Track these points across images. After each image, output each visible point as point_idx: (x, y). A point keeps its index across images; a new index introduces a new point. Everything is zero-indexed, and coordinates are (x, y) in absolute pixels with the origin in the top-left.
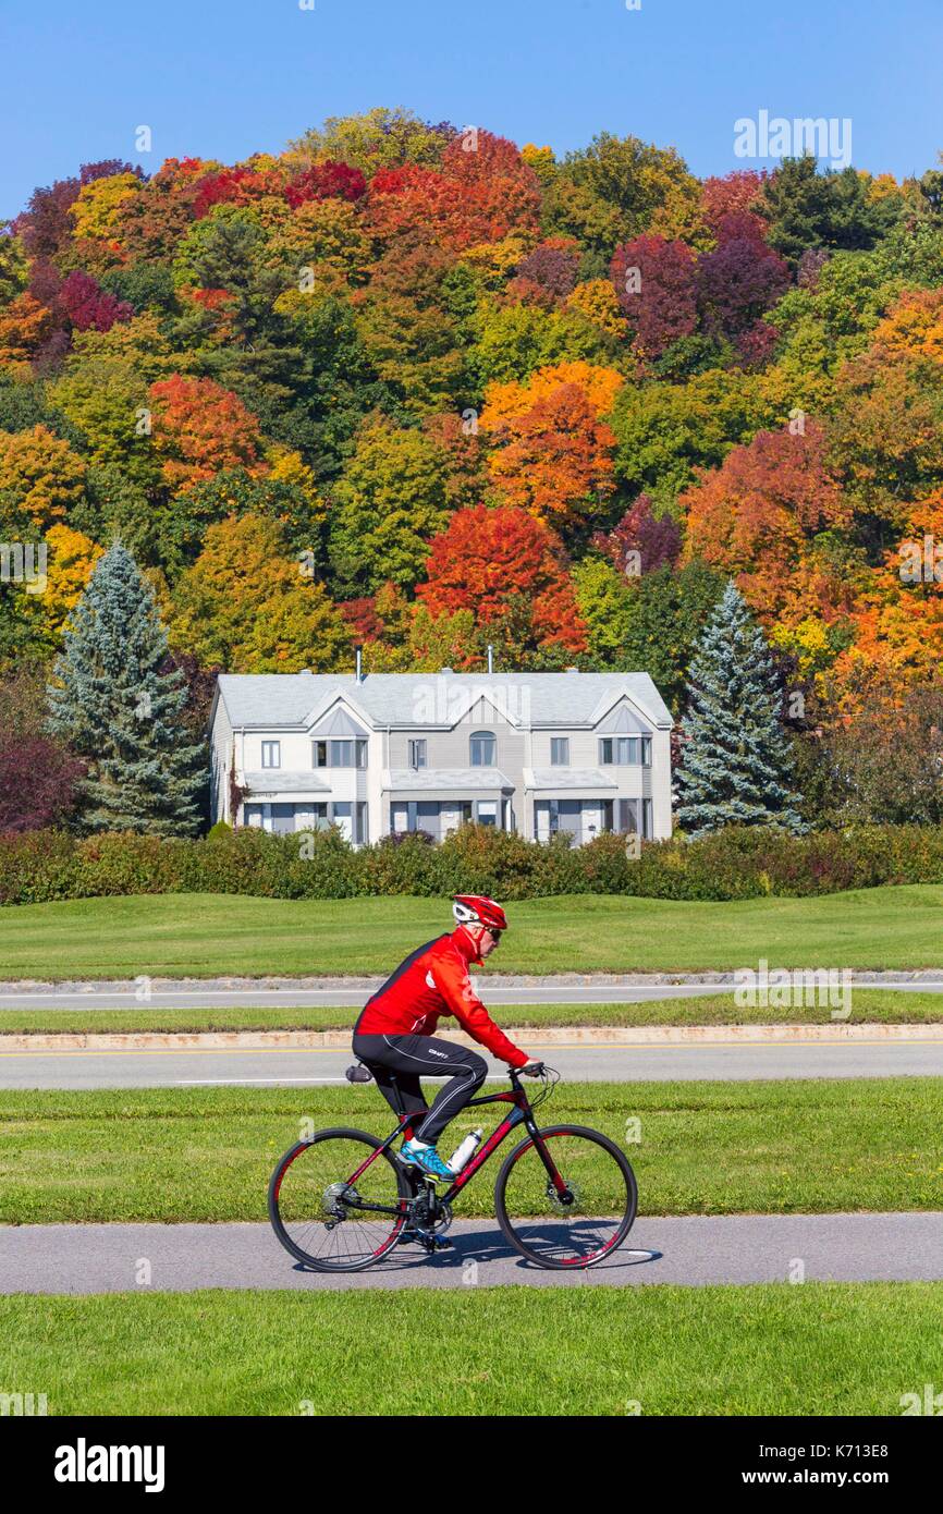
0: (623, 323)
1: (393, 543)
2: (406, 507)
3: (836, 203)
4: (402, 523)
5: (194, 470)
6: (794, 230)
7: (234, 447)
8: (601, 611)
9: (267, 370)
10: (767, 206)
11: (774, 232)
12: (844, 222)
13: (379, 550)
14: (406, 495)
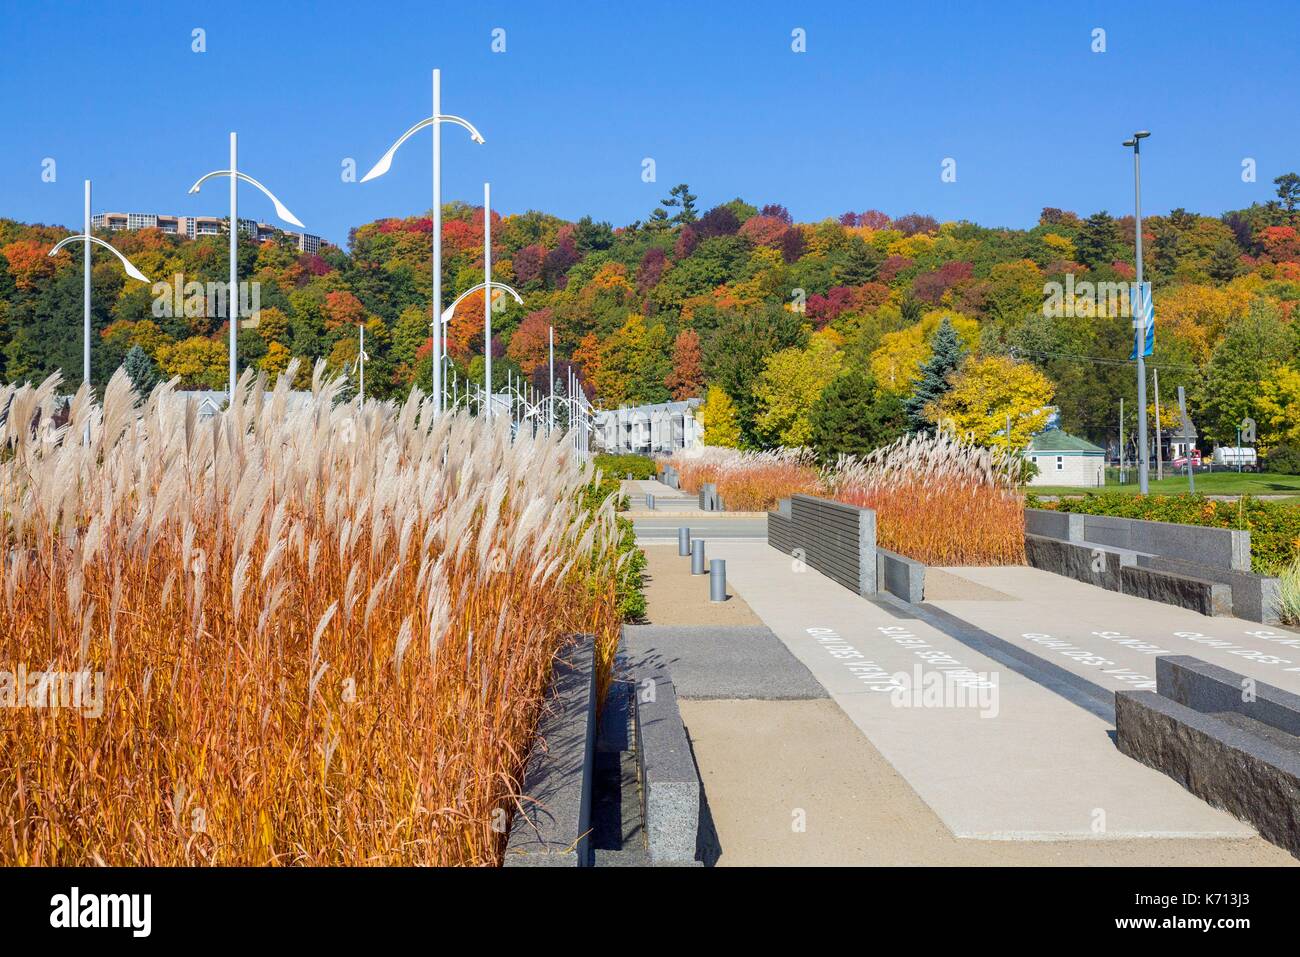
0: (513, 274)
1: (408, 350)
2: (414, 337)
3: (598, 233)
4: (411, 343)
5: (336, 323)
6: (584, 244)
7: (349, 316)
8: (476, 374)
9: (375, 289)
10: (574, 234)
11: (576, 244)
12: (601, 240)
13: (403, 352)
14: (414, 333)
